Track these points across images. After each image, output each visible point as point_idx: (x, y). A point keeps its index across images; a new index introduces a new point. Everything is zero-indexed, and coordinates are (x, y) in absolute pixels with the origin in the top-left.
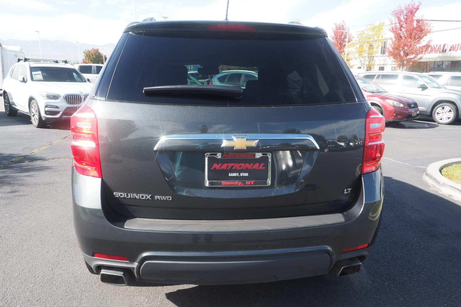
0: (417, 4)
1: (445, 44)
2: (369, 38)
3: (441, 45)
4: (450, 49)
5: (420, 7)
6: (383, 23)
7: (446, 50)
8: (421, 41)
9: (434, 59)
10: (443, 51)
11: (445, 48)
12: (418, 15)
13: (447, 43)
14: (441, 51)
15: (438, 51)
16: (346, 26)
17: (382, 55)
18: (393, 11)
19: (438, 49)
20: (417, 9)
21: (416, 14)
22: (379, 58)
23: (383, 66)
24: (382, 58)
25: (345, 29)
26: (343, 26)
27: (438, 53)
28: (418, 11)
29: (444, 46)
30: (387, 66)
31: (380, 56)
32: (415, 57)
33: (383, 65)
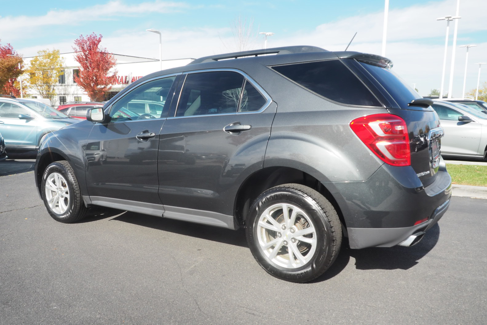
0: (98, 37)
1: (127, 76)
2: (45, 66)
3: (122, 77)
4: (132, 81)
5: (102, 40)
6: (57, 51)
7: (128, 81)
8: (108, 72)
9: (118, 89)
10: (125, 82)
11: (127, 80)
12: (101, 47)
13: (128, 75)
14: (124, 82)
15: (121, 83)
16: (14, 50)
17: (60, 84)
18: (76, 40)
19: (121, 80)
20: (99, 41)
21: (99, 46)
22: (58, 87)
23: (64, 96)
24: (60, 87)
25: (13, 53)
26: (9, 49)
27: (121, 84)
28: (100, 43)
29: (126, 77)
30: (69, 96)
31: (59, 86)
32: (105, 87)
33: (64, 94)
